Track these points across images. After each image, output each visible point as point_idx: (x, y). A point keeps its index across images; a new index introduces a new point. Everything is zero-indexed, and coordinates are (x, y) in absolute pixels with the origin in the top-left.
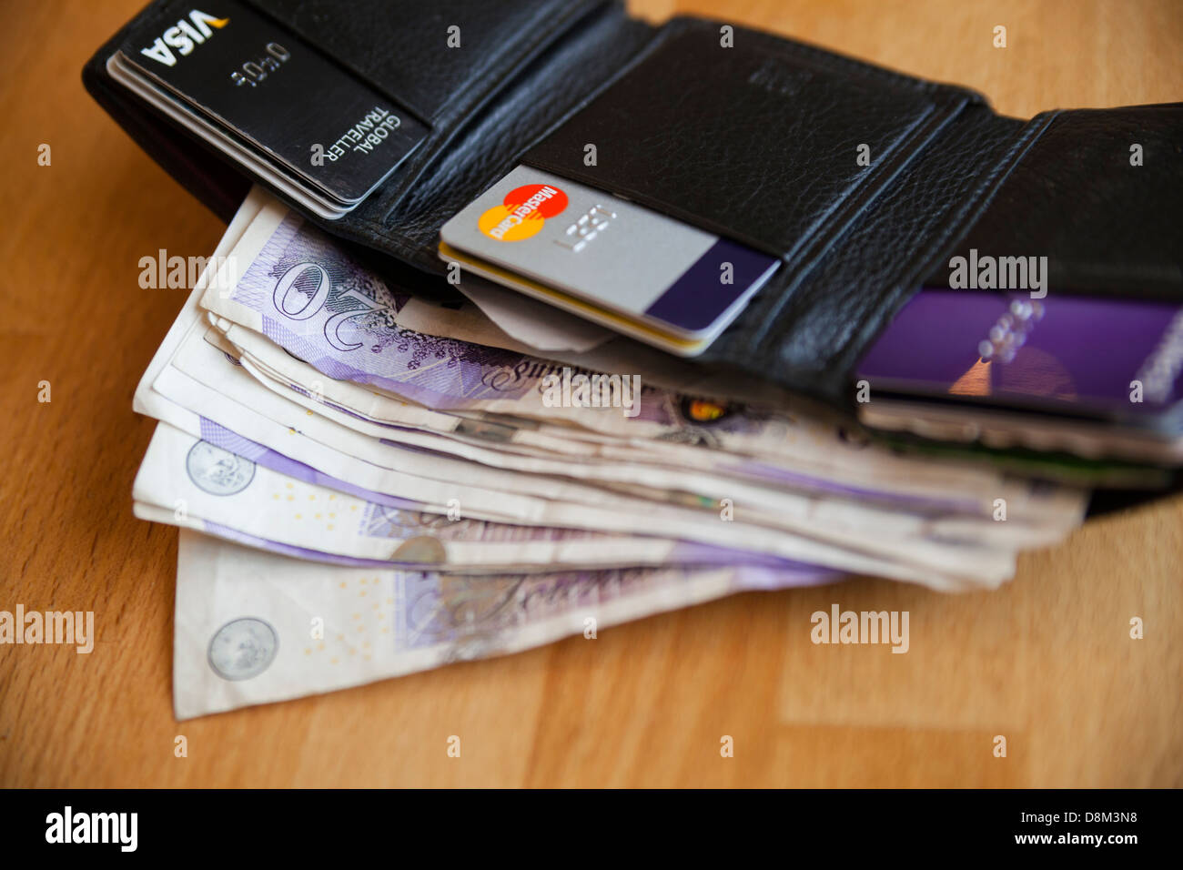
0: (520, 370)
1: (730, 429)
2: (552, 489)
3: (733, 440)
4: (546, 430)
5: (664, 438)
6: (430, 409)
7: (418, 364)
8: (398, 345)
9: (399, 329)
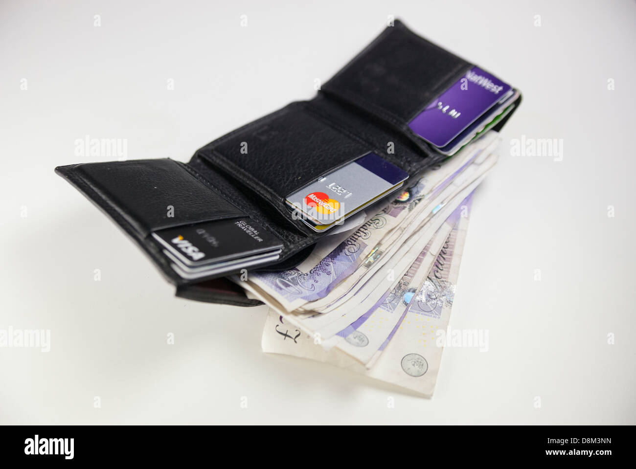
0: (350, 243)
1: (418, 192)
2: (406, 248)
3: (423, 192)
4: (383, 242)
5: (410, 210)
6: (353, 274)
7: (329, 272)
8: (316, 275)
9: (309, 273)
